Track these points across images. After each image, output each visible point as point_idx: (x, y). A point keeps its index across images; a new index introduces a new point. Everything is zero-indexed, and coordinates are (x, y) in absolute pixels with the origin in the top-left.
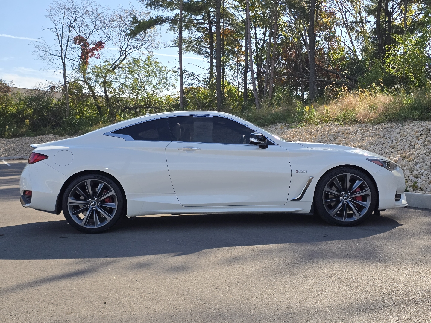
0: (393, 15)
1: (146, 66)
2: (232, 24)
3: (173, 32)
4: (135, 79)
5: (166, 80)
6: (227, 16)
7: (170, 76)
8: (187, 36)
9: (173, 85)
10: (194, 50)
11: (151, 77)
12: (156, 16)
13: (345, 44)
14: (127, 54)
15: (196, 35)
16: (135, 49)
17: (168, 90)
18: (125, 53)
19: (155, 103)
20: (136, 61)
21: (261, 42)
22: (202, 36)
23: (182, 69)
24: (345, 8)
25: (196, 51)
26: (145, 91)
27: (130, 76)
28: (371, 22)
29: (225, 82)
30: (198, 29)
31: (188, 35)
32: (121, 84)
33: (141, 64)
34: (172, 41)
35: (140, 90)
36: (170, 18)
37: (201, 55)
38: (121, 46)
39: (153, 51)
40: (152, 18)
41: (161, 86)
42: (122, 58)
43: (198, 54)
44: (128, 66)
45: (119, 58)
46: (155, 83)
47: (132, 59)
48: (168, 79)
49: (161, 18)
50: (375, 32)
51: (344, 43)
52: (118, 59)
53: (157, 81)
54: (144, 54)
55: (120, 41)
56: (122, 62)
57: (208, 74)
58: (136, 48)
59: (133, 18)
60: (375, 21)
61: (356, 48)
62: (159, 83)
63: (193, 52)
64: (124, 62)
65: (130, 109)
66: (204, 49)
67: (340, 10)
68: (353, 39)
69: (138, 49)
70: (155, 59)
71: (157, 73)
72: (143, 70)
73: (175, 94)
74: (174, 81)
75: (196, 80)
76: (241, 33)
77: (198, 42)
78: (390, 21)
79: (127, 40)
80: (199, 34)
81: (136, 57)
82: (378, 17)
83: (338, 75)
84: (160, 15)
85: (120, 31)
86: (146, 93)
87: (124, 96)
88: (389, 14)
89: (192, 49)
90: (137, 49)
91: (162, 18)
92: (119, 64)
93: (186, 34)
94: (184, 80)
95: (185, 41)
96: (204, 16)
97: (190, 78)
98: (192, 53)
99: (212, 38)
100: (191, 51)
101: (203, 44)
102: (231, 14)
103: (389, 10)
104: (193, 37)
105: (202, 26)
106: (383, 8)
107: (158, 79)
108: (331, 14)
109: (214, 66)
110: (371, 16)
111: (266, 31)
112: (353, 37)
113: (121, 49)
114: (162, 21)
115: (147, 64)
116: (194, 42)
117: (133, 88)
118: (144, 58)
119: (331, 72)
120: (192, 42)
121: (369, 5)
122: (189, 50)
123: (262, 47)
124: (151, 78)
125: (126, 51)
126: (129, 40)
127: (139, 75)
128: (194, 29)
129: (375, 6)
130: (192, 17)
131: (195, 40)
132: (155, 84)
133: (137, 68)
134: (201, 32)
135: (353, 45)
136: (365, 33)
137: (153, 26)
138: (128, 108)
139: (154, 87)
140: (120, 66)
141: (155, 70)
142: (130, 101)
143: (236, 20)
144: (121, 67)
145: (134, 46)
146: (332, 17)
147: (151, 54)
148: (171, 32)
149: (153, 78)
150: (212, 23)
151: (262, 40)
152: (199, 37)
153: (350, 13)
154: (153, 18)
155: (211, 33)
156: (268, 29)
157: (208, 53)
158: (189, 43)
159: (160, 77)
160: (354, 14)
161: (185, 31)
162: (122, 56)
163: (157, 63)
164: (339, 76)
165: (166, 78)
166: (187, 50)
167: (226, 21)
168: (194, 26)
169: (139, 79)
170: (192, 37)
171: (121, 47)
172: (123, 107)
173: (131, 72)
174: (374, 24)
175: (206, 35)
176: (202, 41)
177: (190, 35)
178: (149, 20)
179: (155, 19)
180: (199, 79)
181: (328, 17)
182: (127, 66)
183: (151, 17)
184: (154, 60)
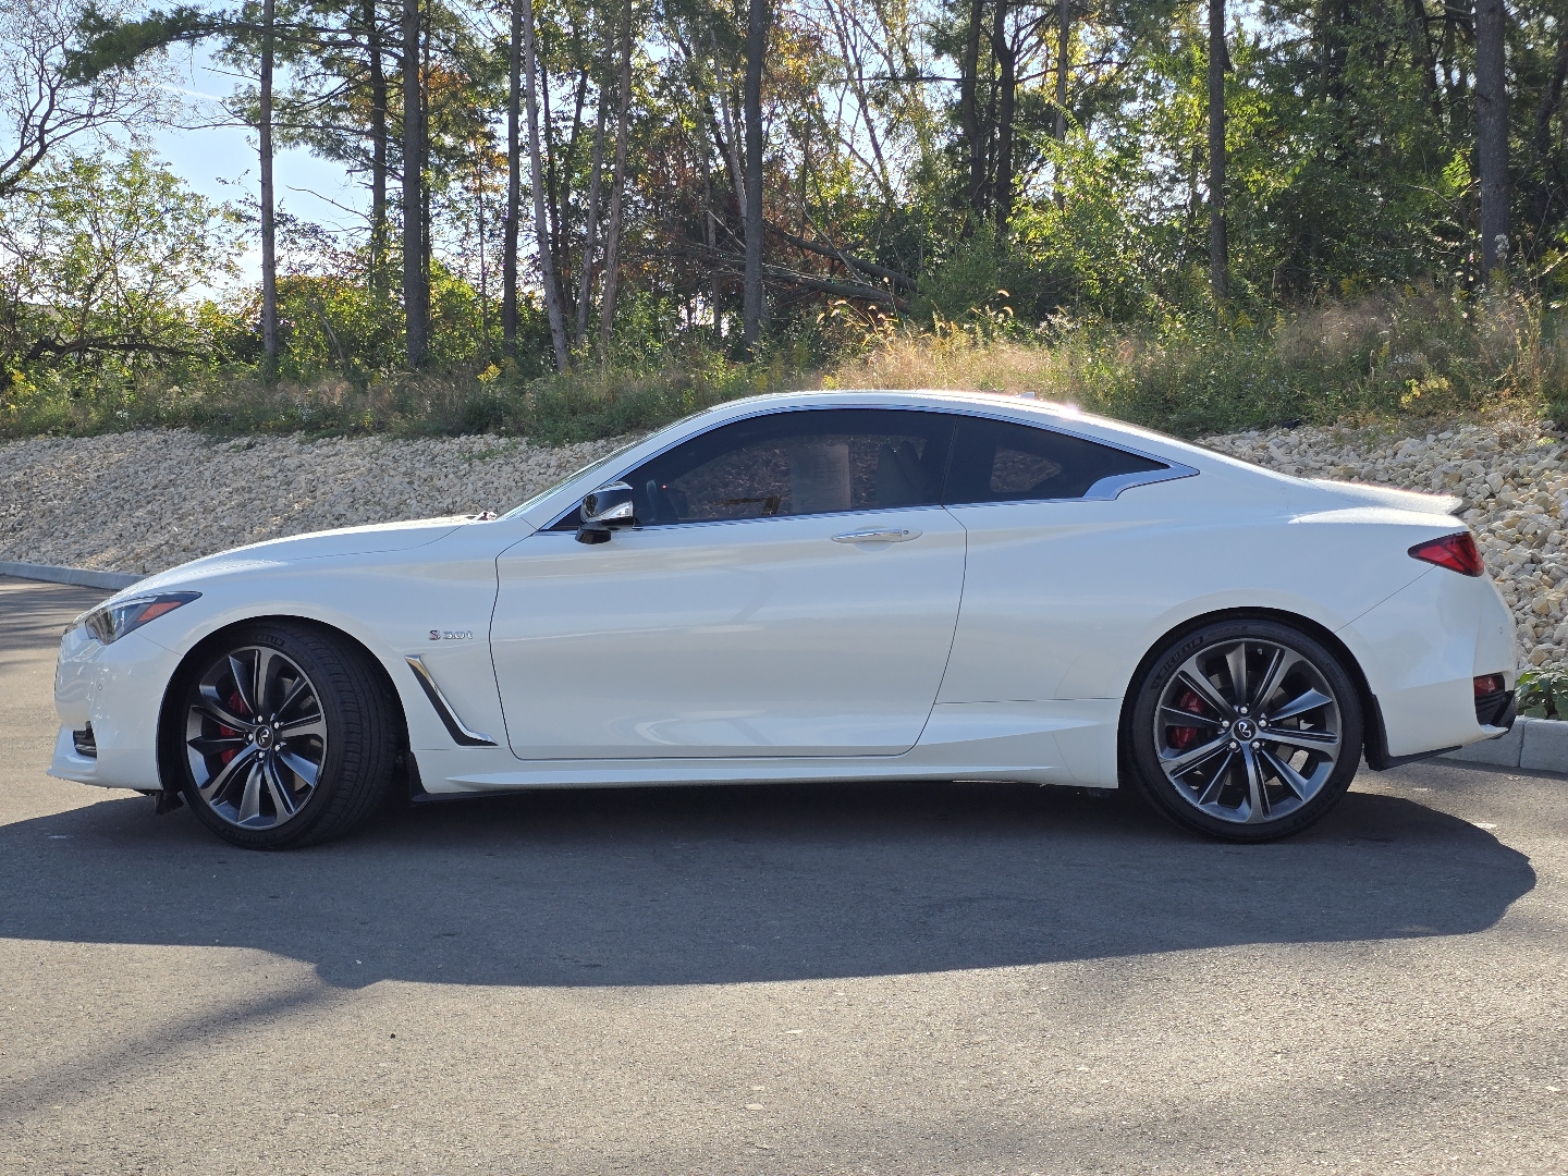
0: (1020, 59)
1: (125, 191)
2: (455, 53)
3: (233, 69)
4: (79, 239)
5: (203, 248)
6: (440, 23)
7: (216, 232)
8: (289, 86)
9: (227, 266)
10: (311, 138)
11: (142, 231)
12: (174, 7)
13: (853, 151)
14: (47, 142)
15: (321, 86)
16: (81, 125)
17: (207, 282)
18: (41, 139)
19: (156, 331)
20: (86, 171)
21: (566, 127)
22: (343, 88)
23: (271, 210)
24: (856, 23)
25: (319, 141)
26: (118, 284)
27: (59, 224)
28: (945, 79)
29: (431, 265)
30: (327, 63)
31: (291, 82)
32: (22, 254)
33: (105, 181)
34: (228, 101)
35: (100, 277)
36: (227, 17)
37: (340, 157)
38: (26, 107)
39: (151, 133)
40: (157, 14)
41: (182, 267)
42: (28, 154)
43: (328, 155)
44: (51, 186)
45: (18, 155)
46: (157, 253)
47: (66, 159)
48: (210, 241)
49: (194, 14)
50: (957, 113)
51: (851, 146)
52: (14, 159)
53: (164, 247)
54: (114, 146)
55: (22, 88)
56: (27, 168)
57: (366, 229)
58: (84, 120)
59: (86, 10)
60: (960, 77)
61: (890, 166)
62: (174, 255)
63: (310, 147)
64: (37, 169)
65: (60, 350)
66: (352, 141)
67: (838, 27)
68: (879, 133)
69: (94, 125)
70: (159, 167)
71: (168, 220)
72: (111, 203)
73: (239, 300)
74: (231, 251)
75: (323, 253)
76: (491, 87)
77: (328, 112)
78: (1009, 82)
79: (50, 86)
80: (334, 83)
81: (86, 154)
82: (968, 65)
83: (840, 259)
84: (191, 5)
85: (25, 53)
86: (120, 293)
87: (37, 299)
88: (1007, 57)
89: (304, 133)
90: (90, 123)
91: (198, 15)
92: (17, 178)
93: (284, 79)
94: (278, 252)
95: (277, 105)
96: (353, 16)
97: (302, 242)
98: (305, 149)
99: (380, 99)
100: (302, 143)
101: (346, 120)
102: (454, 18)
103: (1009, 45)
104: (310, 90)
105: (346, 54)
106: (989, 35)
107: (171, 241)
108: (810, 43)
109: (390, 202)
110: (945, 57)
111: (583, 87)
112: (881, 126)
113: (27, 121)
114: (197, 26)
115: (128, 184)
116: (314, 111)
117: (72, 271)
118: (117, 158)
119: (814, 247)
120: (306, 111)
121: (938, 19)
122: (292, 139)
123: (573, 146)
124: (143, 235)
125: (47, 127)
126: (58, 86)
127: (94, 223)
128: (314, 63)
129: (960, 23)
130: (311, 20)
131: (316, 103)
132: (157, 259)
133: (87, 195)
134: (338, 75)
135: (879, 156)
136: (921, 114)
137: (162, 44)
138: (50, 345)
139: (155, 269)
140: (18, 184)
141: (158, 206)
142: (58, 318)
143: (471, 40)
144: (20, 190)
145: (78, 110)
146: (814, 55)
147: (145, 146)
148: (228, 69)
149: (151, 234)
150: (385, 44)
151: (568, 119)
152: (332, 93)
153: (872, 42)
154: (161, 14)
155: (378, 80)
156: (590, 83)
157: (365, 153)
158: (294, 109)
159: (178, 232)
160: (884, 46)
161: (280, 65)
162: (27, 146)
163: (167, 182)
164: (842, 262)
165: (203, 237)
166: (289, 139)
167: (435, 42)
168: (313, 53)
169: (95, 238)
170: (304, 92)
171: (27, 114)
172: (31, 343)
173: (62, 211)
174: (956, 87)
175: (359, 86)
176: (342, 108)
177: (299, 85)
178: (147, 23)
179: (170, 16)
180: (334, 250)
181: (803, 49)
182: (49, 187)
183: (153, 12)
184: (158, 169)
